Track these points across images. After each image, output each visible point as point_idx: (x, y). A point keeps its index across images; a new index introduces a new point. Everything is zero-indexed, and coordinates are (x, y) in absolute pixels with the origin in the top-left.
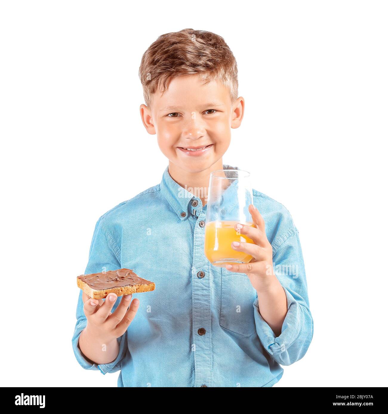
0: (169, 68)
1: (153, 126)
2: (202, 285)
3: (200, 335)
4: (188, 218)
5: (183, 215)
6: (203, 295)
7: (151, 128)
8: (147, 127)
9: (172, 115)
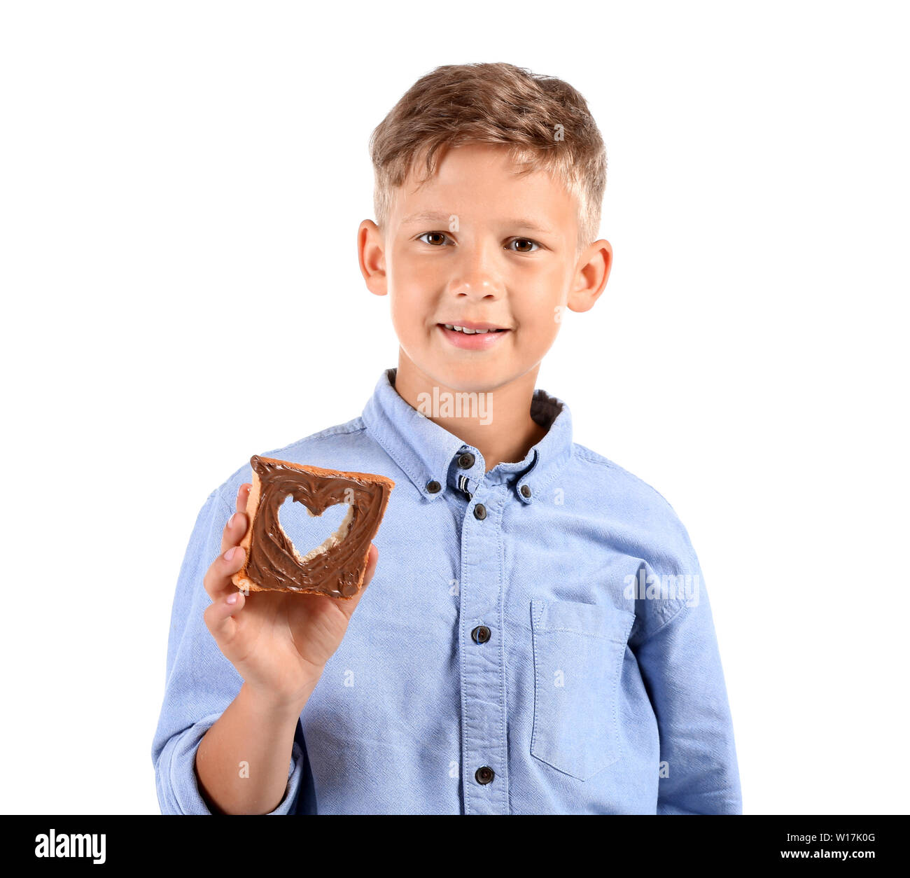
0: (444, 124)
1: (383, 273)
2: (483, 660)
3: (481, 784)
5: (433, 487)
6: (487, 686)
7: (376, 280)
8: (367, 275)
9: (430, 238)
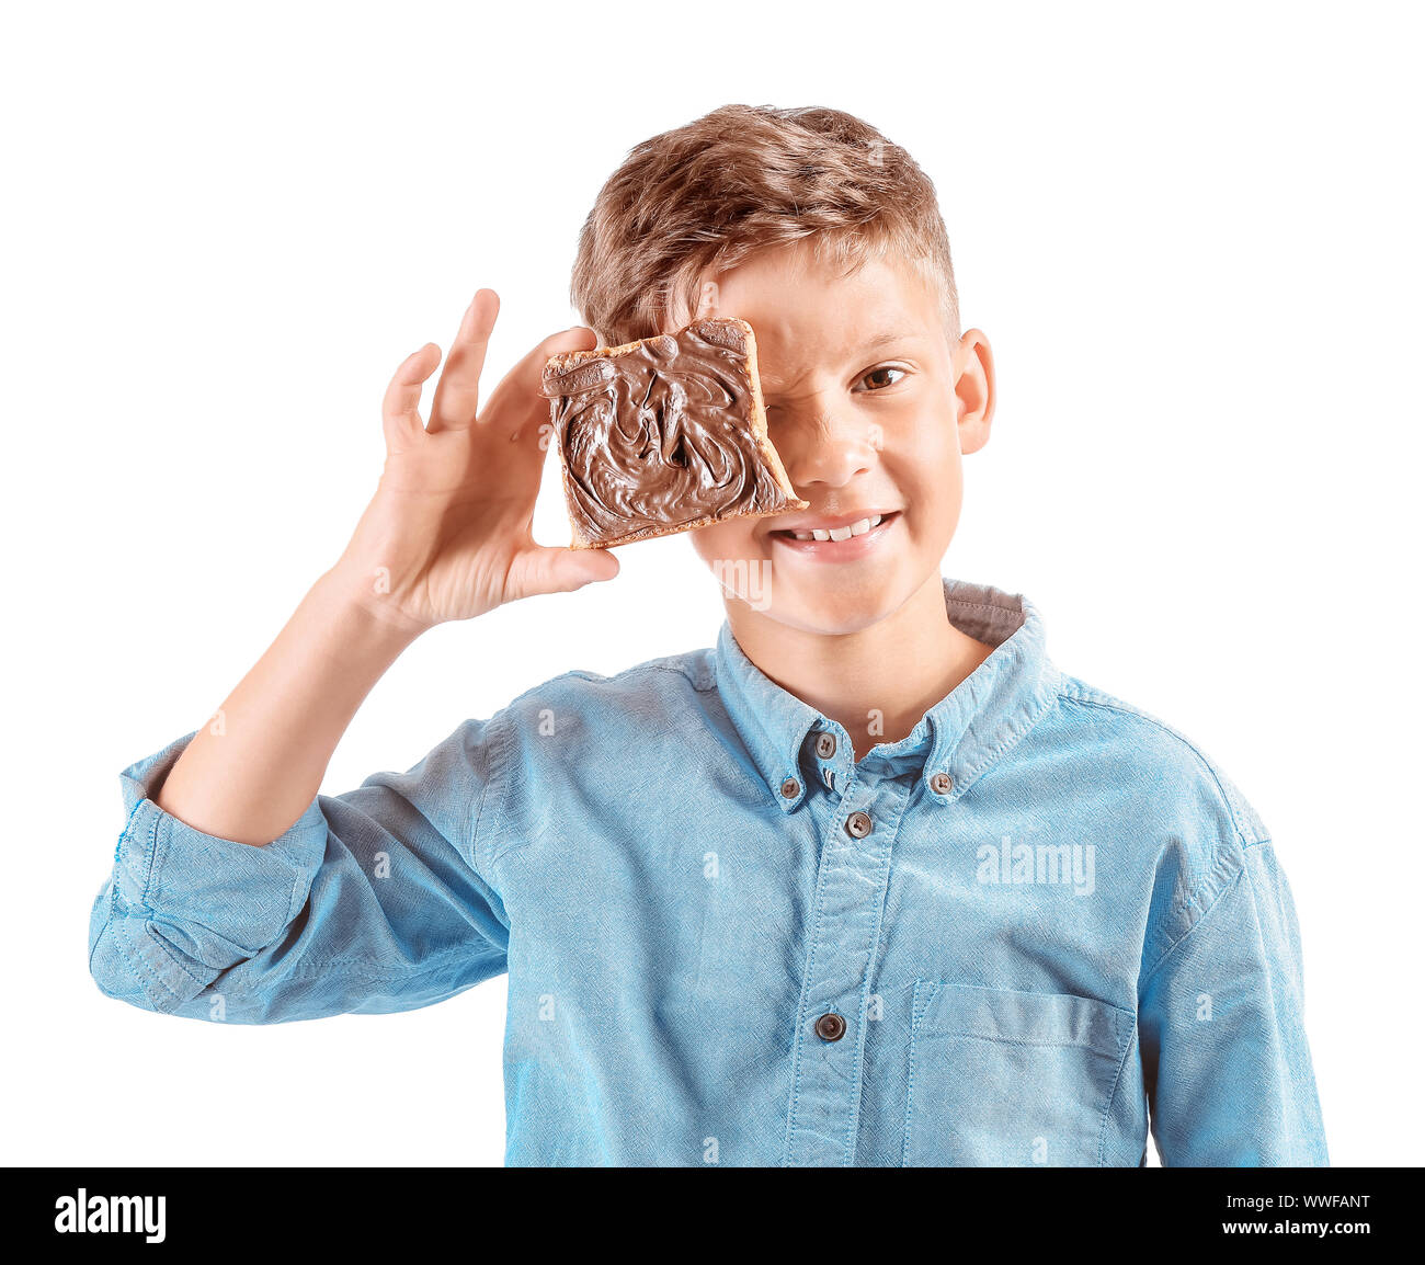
2: (831, 1069)
4: (805, 802)
5: (789, 789)
6: (829, 1111)
